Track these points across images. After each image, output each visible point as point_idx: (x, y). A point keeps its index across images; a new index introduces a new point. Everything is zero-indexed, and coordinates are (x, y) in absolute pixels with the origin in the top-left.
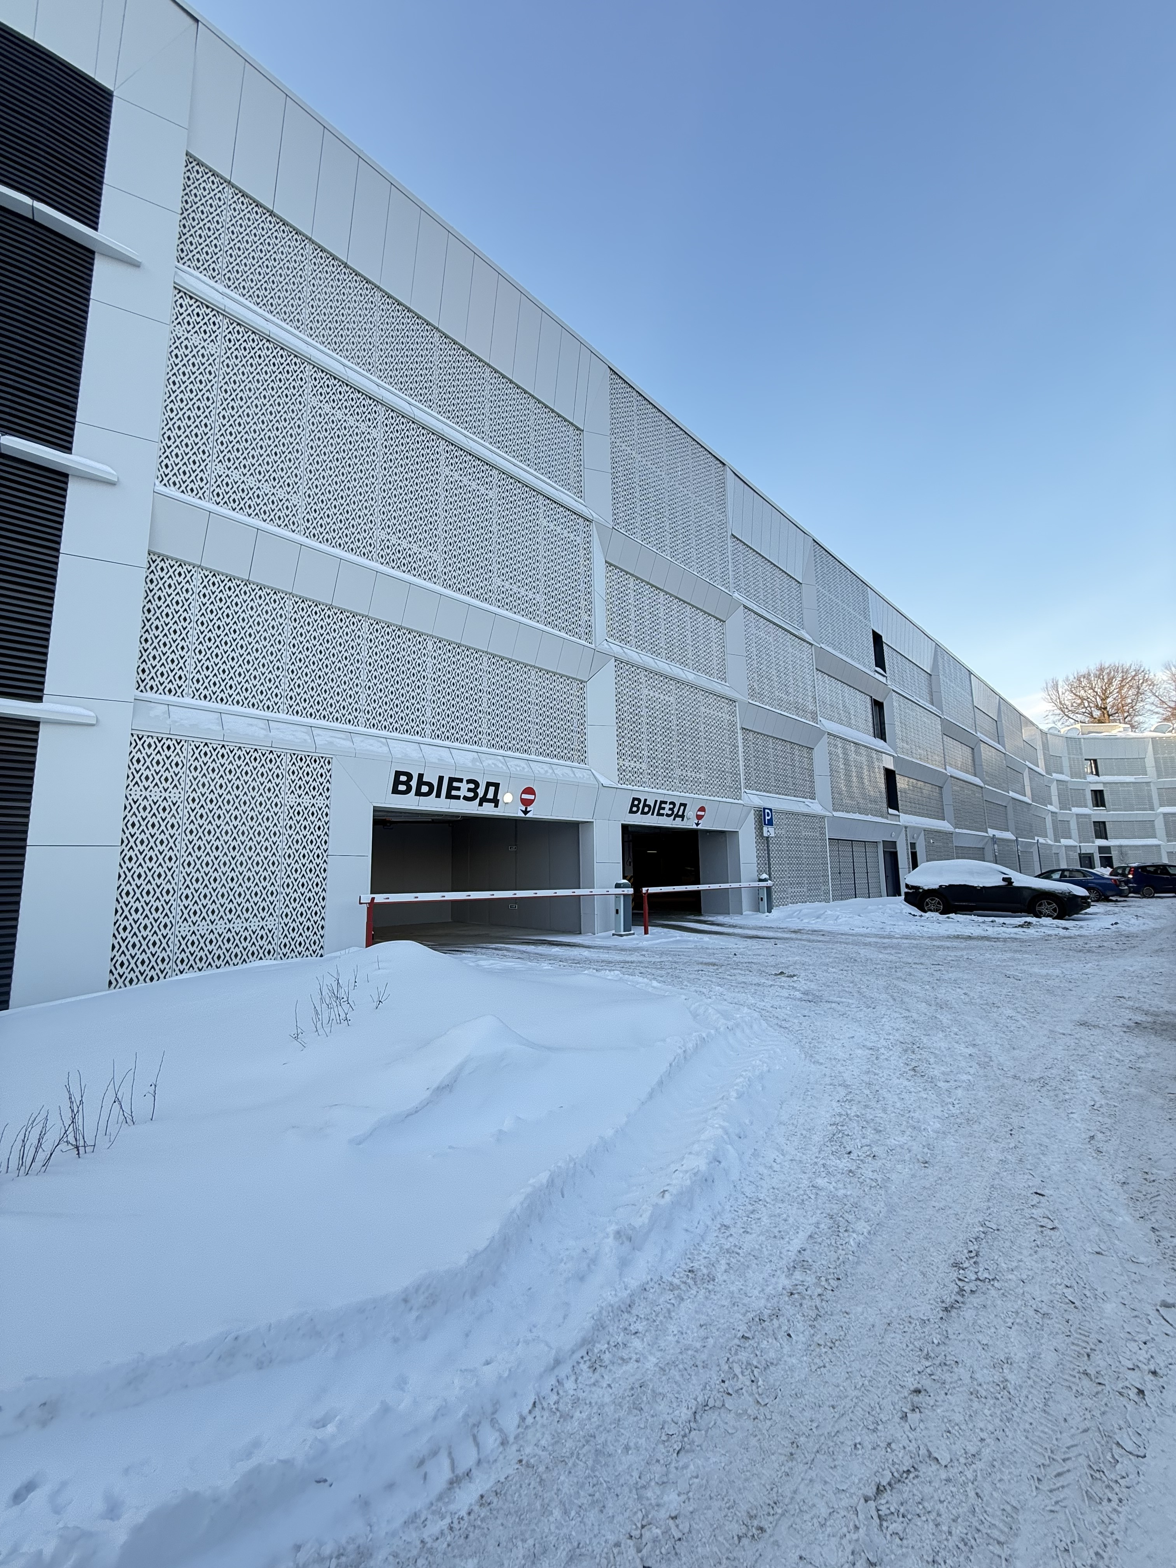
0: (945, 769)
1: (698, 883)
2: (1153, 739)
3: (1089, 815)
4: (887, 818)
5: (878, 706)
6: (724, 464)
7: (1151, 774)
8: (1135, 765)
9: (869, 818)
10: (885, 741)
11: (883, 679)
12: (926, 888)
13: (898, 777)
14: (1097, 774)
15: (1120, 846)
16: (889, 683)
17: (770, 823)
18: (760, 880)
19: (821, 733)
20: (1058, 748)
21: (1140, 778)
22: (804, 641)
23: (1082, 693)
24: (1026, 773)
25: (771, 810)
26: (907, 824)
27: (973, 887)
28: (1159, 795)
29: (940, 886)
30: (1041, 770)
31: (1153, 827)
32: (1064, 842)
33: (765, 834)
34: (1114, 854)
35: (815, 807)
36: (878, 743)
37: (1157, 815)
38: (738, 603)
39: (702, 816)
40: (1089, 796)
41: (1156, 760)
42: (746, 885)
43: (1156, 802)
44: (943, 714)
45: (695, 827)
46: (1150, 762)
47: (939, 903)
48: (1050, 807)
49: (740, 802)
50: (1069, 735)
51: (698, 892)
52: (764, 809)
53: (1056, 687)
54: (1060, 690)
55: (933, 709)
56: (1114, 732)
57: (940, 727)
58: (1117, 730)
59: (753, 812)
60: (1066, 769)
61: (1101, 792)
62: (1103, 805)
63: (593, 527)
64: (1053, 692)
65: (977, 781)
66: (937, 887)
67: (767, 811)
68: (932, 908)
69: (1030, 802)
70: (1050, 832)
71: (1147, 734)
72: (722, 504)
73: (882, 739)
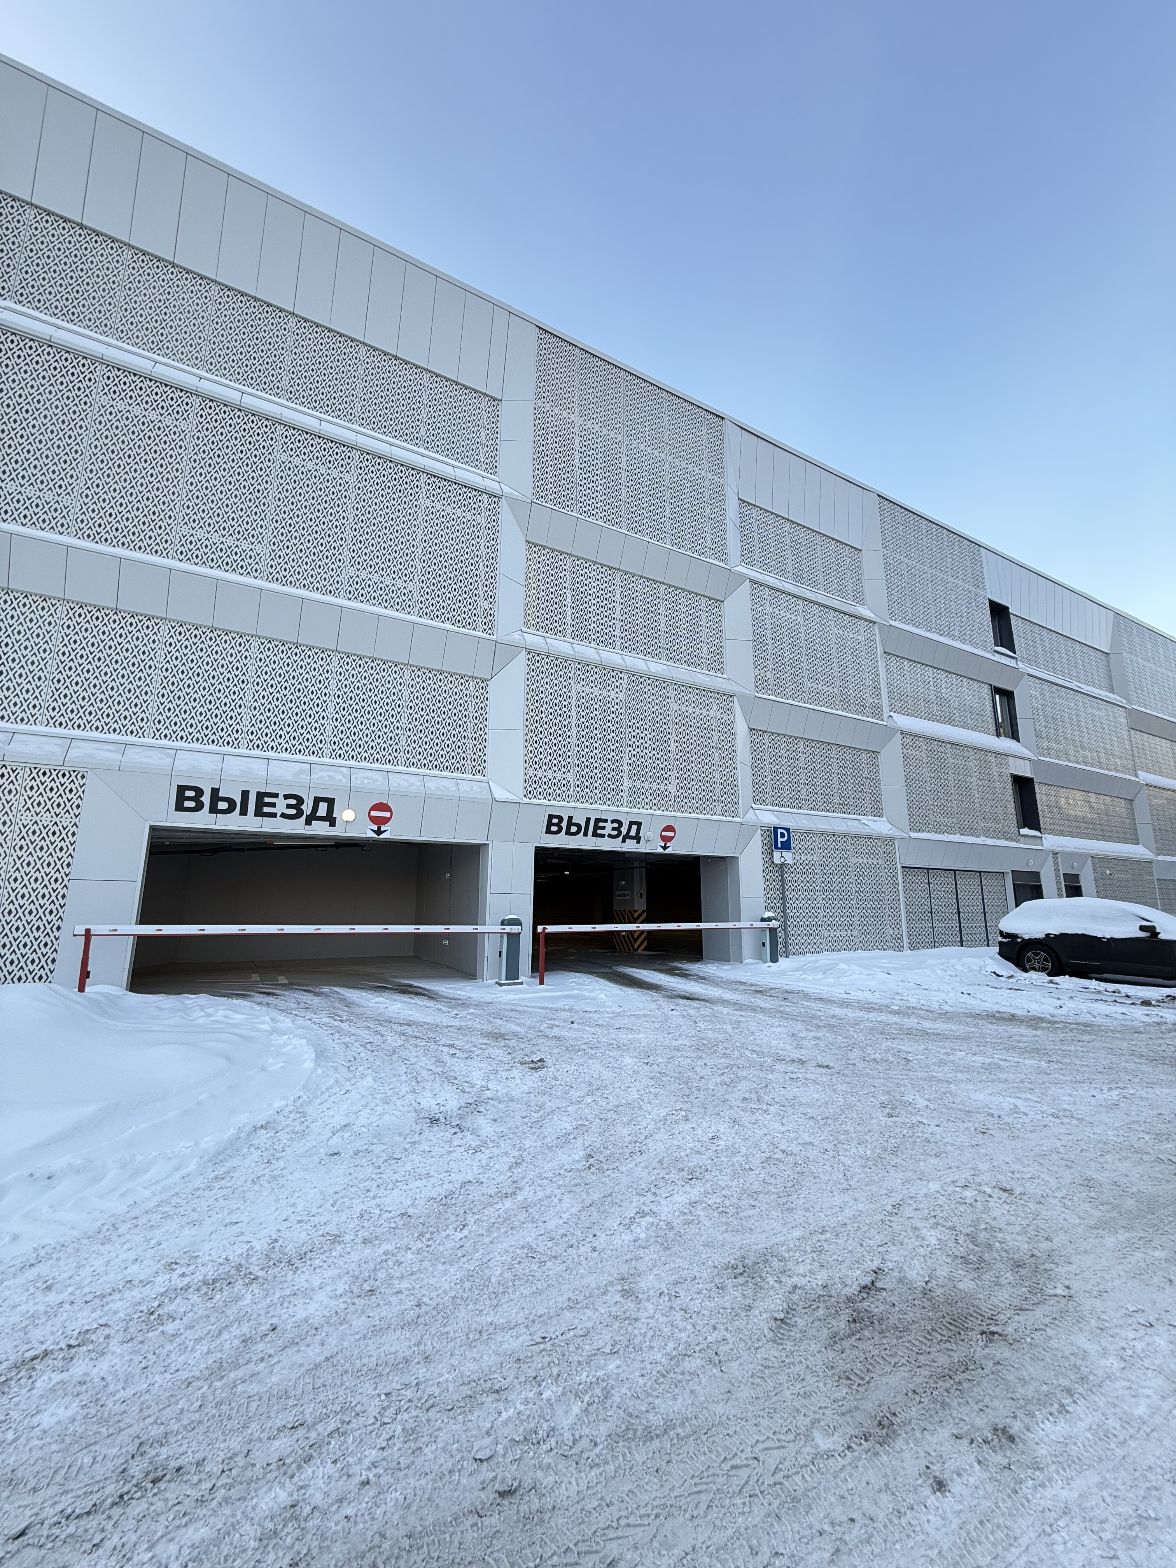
0: (1136, 776)
1: (699, 920)
4: (1018, 841)
5: (1003, 695)
6: (723, 418)
9: (982, 840)
10: (1018, 741)
11: (1012, 663)
12: (1027, 937)
13: (1036, 785)
16: (1020, 665)
17: (786, 846)
18: (763, 920)
19: (890, 732)
22: (861, 618)
25: (788, 830)
26: (1056, 849)
27: (1096, 937)
29: (1047, 935)
33: (777, 860)
35: (880, 826)
36: (1005, 744)
38: (742, 577)
39: (672, 838)
42: (746, 924)
44: (1129, 701)
45: (660, 850)
47: (1045, 959)
49: (736, 819)
51: (700, 931)
52: (776, 829)
55: (1112, 697)
57: (1124, 721)
59: (759, 832)
63: (503, 503)
66: (1041, 936)
67: (779, 831)
68: (1036, 965)
72: (719, 466)
73: (1013, 738)
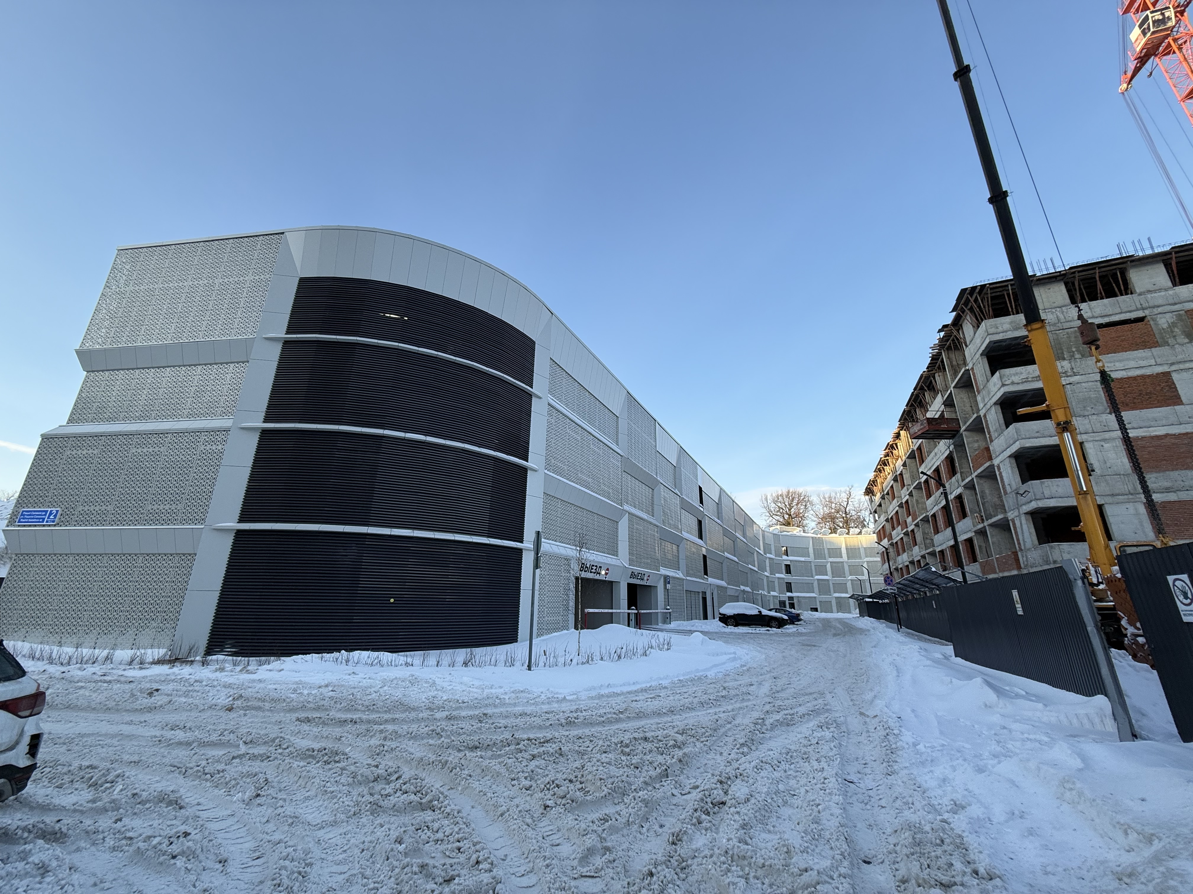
0: (724, 554)
2: (812, 538)
3: (783, 578)
4: (703, 580)
5: (700, 523)
7: (811, 558)
8: (804, 552)
9: (696, 579)
10: (703, 540)
11: (702, 509)
12: (728, 615)
13: (708, 559)
14: (787, 555)
15: (798, 597)
16: (704, 511)
17: (669, 582)
18: (666, 609)
19: (682, 538)
20: (770, 540)
21: (807, 559)
22: (678, 495)
23: (779, 505)
24: (755, 553)
25: (669, 576)
26: (711, 583)
28: (815, 569)
29: (734, 614)
30: (762, 552)
31: (813, 586)
32: (772, 593)
33: (667, 588)
34: (795, 601)
35: (680, 575)
36: (700, 542)
37: (814, 580)
38: (659, 481)
39: (649, 579)
40: (784, 567)
41: (814, 549)
42: (660, 611)
43: (814, 573)
44: (723, 525)
46: (811, 550)
48: (766, 574)
49: (659, 573)
50: (774, 532)
53: (766, 499)
54: (769, 501)
55: (719, 522)
56: (795, 532)
57: (722, 532)
58: (796, 531)
60: (773, 552)
61: (789, 565)
62: (790, 573)
63: (622, 458)
64: (765, 502)
65: (735, 559)
66: (732, 614)
68: (729, 624)
69: (757, 570)
70: (766, 587)
71: (810, 535)
72: (655, 438)
73: (701, 539)
